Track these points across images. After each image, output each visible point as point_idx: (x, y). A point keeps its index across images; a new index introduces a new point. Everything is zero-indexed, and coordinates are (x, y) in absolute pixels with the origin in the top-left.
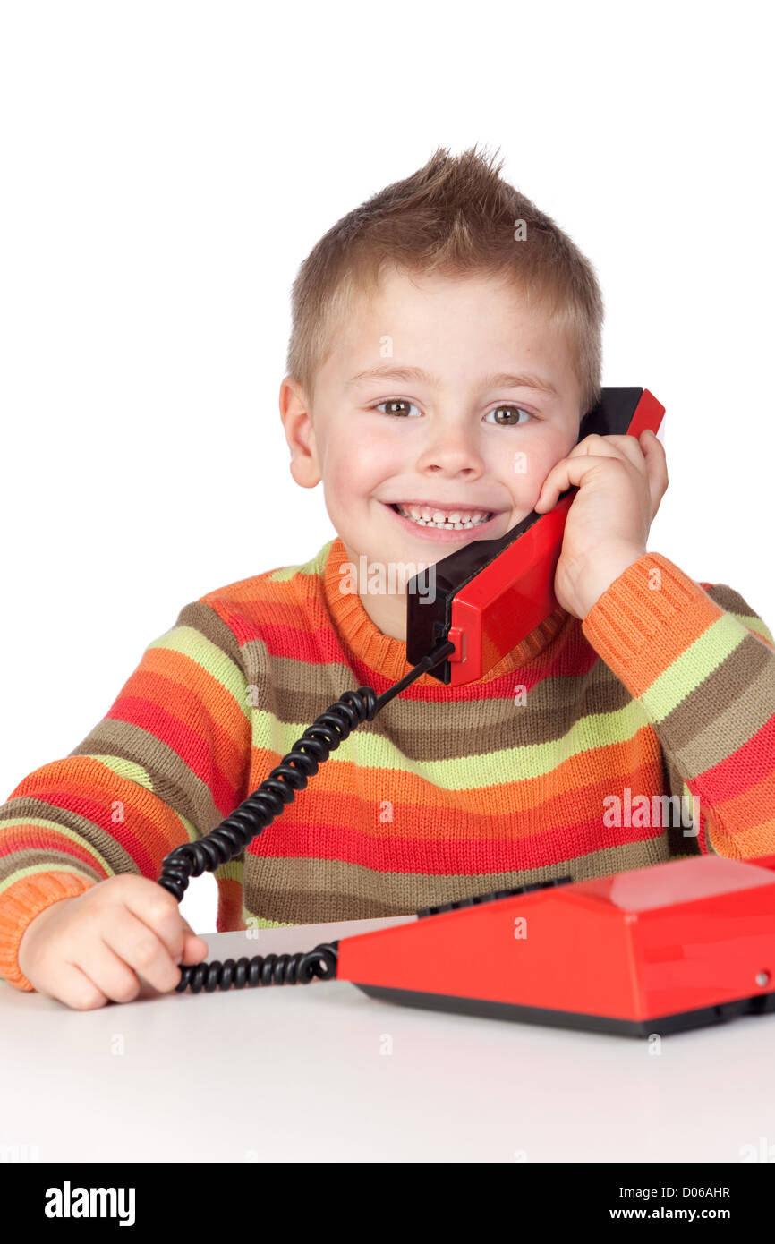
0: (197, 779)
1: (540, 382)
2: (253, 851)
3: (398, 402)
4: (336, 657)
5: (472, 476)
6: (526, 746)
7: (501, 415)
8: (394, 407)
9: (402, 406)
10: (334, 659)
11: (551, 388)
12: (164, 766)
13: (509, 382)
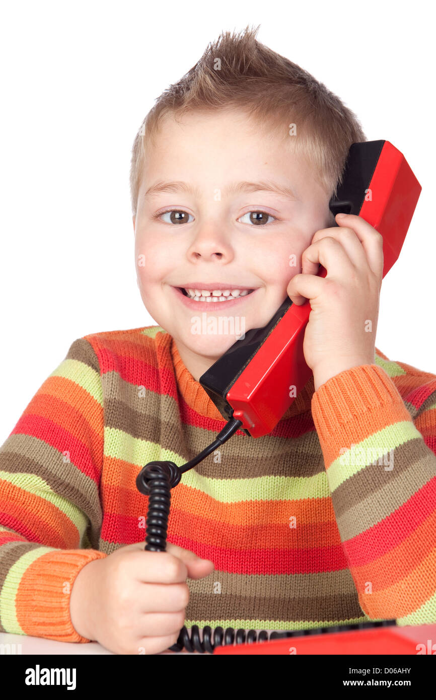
0: (82, 475)
1: (276, 187)
2: (106, 538)
3: (181, 212)
4: (169, 391)
5: (223, 260)
6: (286, 477)
7: (255, 216)
8: (177, 216)
9: (183, 215)
10: (168, 392)
11: (288, 192)
12: (55, 467)
13: (251, 188)
